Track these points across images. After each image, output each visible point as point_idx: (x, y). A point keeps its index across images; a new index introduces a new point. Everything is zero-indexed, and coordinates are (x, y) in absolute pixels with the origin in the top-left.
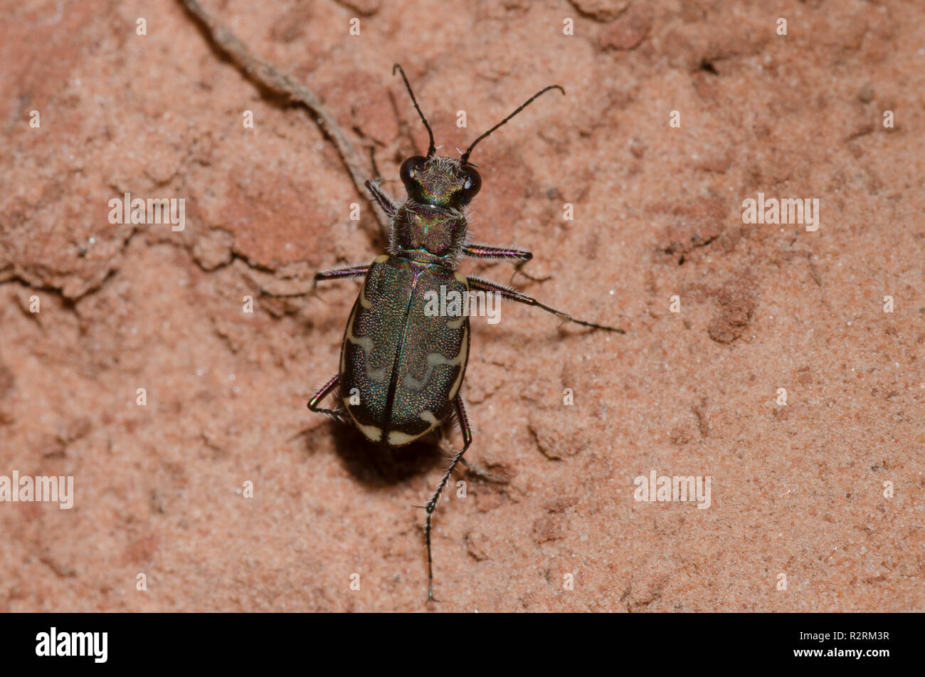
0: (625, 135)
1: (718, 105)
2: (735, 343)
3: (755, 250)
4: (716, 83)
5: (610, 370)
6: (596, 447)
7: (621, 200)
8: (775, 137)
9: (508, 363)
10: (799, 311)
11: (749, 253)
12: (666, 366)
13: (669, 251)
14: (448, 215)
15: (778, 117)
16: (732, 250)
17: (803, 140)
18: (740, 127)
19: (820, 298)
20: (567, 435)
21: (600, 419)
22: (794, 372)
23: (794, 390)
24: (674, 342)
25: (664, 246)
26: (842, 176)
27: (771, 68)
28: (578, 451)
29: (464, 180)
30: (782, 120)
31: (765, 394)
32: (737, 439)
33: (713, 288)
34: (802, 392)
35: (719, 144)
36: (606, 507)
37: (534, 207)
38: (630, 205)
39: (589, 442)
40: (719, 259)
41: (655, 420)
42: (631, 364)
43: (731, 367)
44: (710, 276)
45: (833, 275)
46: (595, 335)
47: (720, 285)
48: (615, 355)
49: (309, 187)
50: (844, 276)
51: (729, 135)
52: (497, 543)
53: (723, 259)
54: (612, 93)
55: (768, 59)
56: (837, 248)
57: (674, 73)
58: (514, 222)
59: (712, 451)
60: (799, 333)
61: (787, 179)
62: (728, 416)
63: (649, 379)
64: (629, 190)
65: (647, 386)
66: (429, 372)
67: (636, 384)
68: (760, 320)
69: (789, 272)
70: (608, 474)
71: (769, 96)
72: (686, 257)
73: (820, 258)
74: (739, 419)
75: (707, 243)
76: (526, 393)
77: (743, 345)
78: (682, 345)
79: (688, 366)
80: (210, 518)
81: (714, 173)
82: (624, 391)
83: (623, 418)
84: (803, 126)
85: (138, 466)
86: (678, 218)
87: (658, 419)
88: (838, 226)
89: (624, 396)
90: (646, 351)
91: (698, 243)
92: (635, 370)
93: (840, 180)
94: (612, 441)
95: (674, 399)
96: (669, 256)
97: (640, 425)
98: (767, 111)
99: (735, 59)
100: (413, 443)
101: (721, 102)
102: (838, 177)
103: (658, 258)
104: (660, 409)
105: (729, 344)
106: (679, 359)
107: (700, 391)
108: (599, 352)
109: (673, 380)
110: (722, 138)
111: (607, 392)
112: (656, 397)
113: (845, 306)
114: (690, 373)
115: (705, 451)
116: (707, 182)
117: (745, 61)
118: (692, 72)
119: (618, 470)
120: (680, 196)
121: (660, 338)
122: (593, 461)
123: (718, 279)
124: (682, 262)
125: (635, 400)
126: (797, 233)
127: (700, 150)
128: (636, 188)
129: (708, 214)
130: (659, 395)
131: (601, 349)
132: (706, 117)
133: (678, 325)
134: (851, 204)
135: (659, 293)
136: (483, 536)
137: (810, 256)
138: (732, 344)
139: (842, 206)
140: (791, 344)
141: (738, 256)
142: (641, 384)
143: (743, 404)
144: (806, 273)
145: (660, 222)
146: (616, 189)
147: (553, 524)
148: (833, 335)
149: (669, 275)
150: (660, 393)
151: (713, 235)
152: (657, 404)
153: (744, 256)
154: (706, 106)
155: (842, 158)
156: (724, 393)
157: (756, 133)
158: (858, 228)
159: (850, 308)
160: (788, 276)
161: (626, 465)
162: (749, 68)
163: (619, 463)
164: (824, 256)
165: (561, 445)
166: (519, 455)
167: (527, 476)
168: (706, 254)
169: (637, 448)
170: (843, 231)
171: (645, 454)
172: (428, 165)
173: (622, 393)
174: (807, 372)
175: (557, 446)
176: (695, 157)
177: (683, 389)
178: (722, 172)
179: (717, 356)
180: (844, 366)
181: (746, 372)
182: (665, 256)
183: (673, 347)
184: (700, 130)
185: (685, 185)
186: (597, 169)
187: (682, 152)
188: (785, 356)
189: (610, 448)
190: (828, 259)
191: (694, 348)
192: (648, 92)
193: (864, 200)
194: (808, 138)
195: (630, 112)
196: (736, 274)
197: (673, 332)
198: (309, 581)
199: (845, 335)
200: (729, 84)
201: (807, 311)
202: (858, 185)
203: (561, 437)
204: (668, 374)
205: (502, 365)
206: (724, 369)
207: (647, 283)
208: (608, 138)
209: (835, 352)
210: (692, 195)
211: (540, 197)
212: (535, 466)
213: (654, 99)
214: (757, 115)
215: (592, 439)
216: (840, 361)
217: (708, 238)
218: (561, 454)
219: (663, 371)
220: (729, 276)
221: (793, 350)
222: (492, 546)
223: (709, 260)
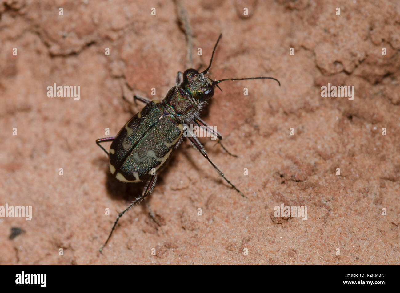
0: (301, 122)
1: (342, 133)
2: (278, 225)
3: (312, 196)
4: (348, 124)
5: (227, 207)
6: (200, 232)
7: (280, 146)
8: (355, 159)
9: (194, 181)
10: (310, 228)
11: (309, 195)
12: (247, 218)
13: (282, 176)
14: (190, 99)
15: (362, 152)
16: (304, 190)
17: (365, 167)
18: (345, 147)
19: (321, 228)
20: (192, 221)
21: (209, 222)
22: (289, 249)
23: (284, 256)
24: (257, 211)
25: (281, 173)
26: (369, 189)
27: (374, 133)
28: (192, 230)
29: (205, 90)
30: (362, 154)
31: (273, 250)
32: (250, 261)
33: (286, 199)
34: (286, 258)
35: (332, 148)
36: (185, 256)
37: (246, 128)
38: (282, 150)
39: (199, 229)
40: (297, 190)
41: (227, 235)
42: (235, 209)
43: (269, 233)
44: (289, 194)
45: (333, 222)
46: (232, 190)
47: (289, 200)
48: (233, 202)
49: (167, 66)
50: (337, 226)
51: (338, 148)
52: (139, 246)
53: (298, 191)
54: (307, 103)
55: (375, 128)
56: (343, 214)
57: (337, 112)
58: (234, 129)
59: (238, 259)
60: (303, 236)
61: (345, 177)
62: (253, 250)
63: (237, 219)
64: (286, 144)
65: (235, 221)
66: (146, 157)
67: (231, 218)
68: (293, 222)
69: (317, 211)
70: (196, 245)
71: (364, 142)
72: (286, 182)
73: (334, 214)
74: (256, 254)
75: (297, 181)
76: (192, 197)
77: (280, 228)
78: (259, 213)
79: (255, 223)
80: (47, 171)
81: (321, 158)
82: (225, 217)
83: (217, 227)
84: (369, 162)
85: (37, 135)
86: (295, 166)
87: (229, 236)
88: (351, 206)
89: (224, 220)
90: (244, 207)
91: (293, 179)
92: (235, 212)
93: (366, 191)
94: (208, 233)
95: (240, 232)
96: (280, 178)
97: (221, 234)
98: (359, 147)
99: (362, 120)
100: (125, 183)
101: (344, 133)
102: (367, 189)
103: (275, 176)
104: (232, 232)
105: (275, 224)
106: (253, 218)
107: (252, 235)
108: (228, 197)
109: (245, 225)
110: (334, 147)
111: (219, 214)
112: (235, 227)
113: (328, 237)
114: (254, 226)
115: (235, 258)
116: (317, 160)
117: (366, 123)
118: (343, 115)
119: (201, 246)
120: (302, 158)
121: (253, 206)
122: (195, 237)
123: (290, 197)
124: (283, 182)
125: (226, 223)
126: (332, 199)
127: (323, 146)
128: (289, 145)
129: (305, 171)
130: (236, 227)
131: (229, 197)
132: (335, 135)
133: (263, 205)
134: (362, 201)
135: (265, 189)
136: (136, 240)
137: (330, 210)
138: (277, 225)
139: (358, 200)
140: (297, 238)
141: (304, 194)
142: (233, 219)
143: (262, 249)
144: (323, 215)
145: (287, 163)
146: (281, 141)
147: (161, 251)
148: (314, 245)
149: (274, 185)
150: (237, 226)
151: (300, 179)
152: (233, 230)
153: (306, 195)
154: (337, 130)
155: (375, 184)
156: (258, 241)
157: (349, 153)
158: (358, 212)
159: (329, 239)
160: (316, 212)
161: (205, 246)
162: (365, 127)
163: (203, 243)
164: (335, 214)
165: (188, 223)
166: (172, 219)
167: (169, 228)
168: (294, 185)
169: (213, 242)
170: (351, 210)
171: (214, 246)
172: (197, 76)
173: (224, 218)
174: (294, 252)
175: (186, 223)
176: (319, 147)
177: (246, 230)
178: (325, 159)
179: (268, 225)
180: (309, 259)
181: (273, 238)
182: (279, 177)
183: (255, 212)
184: (329, 138)
185: (307, 155)
186: (280, 129)
187: (316, 143)
188: (291, 241)
189: (204, 235)
190: (336, 216)
191: (262, 217)
192: (321, 112)
193: (369, 203)
194: (367, 167)
195: (309, 116)
196: (298, 200)
197: (259, 207)
198: (64, 217)
199: (319, 248)
200: (353, 128)
201: (312, 230)
202: (372, 197)
203: (189, 220)
204: (245, 221)
205: (190, 180)
206: (267, 232)
207: (264, 183)
208: (294, 120)
209: (310, 251)
210: (308, 161)
211: (251, 126)
212: (175, 226)
213: (321, 116)
214: (354, 146)
215: (200, 228)
216: (310, 256)
217: (297, 179)
218: (186, 227)
219: (245, 219)
220: (295, 199)
221: (296, 241)
222: (136, 246)
223: (293, 188)
